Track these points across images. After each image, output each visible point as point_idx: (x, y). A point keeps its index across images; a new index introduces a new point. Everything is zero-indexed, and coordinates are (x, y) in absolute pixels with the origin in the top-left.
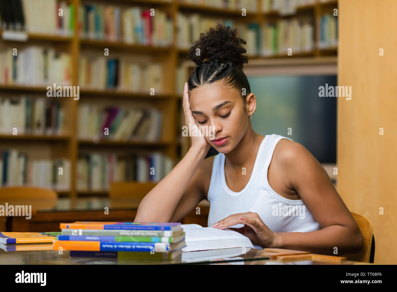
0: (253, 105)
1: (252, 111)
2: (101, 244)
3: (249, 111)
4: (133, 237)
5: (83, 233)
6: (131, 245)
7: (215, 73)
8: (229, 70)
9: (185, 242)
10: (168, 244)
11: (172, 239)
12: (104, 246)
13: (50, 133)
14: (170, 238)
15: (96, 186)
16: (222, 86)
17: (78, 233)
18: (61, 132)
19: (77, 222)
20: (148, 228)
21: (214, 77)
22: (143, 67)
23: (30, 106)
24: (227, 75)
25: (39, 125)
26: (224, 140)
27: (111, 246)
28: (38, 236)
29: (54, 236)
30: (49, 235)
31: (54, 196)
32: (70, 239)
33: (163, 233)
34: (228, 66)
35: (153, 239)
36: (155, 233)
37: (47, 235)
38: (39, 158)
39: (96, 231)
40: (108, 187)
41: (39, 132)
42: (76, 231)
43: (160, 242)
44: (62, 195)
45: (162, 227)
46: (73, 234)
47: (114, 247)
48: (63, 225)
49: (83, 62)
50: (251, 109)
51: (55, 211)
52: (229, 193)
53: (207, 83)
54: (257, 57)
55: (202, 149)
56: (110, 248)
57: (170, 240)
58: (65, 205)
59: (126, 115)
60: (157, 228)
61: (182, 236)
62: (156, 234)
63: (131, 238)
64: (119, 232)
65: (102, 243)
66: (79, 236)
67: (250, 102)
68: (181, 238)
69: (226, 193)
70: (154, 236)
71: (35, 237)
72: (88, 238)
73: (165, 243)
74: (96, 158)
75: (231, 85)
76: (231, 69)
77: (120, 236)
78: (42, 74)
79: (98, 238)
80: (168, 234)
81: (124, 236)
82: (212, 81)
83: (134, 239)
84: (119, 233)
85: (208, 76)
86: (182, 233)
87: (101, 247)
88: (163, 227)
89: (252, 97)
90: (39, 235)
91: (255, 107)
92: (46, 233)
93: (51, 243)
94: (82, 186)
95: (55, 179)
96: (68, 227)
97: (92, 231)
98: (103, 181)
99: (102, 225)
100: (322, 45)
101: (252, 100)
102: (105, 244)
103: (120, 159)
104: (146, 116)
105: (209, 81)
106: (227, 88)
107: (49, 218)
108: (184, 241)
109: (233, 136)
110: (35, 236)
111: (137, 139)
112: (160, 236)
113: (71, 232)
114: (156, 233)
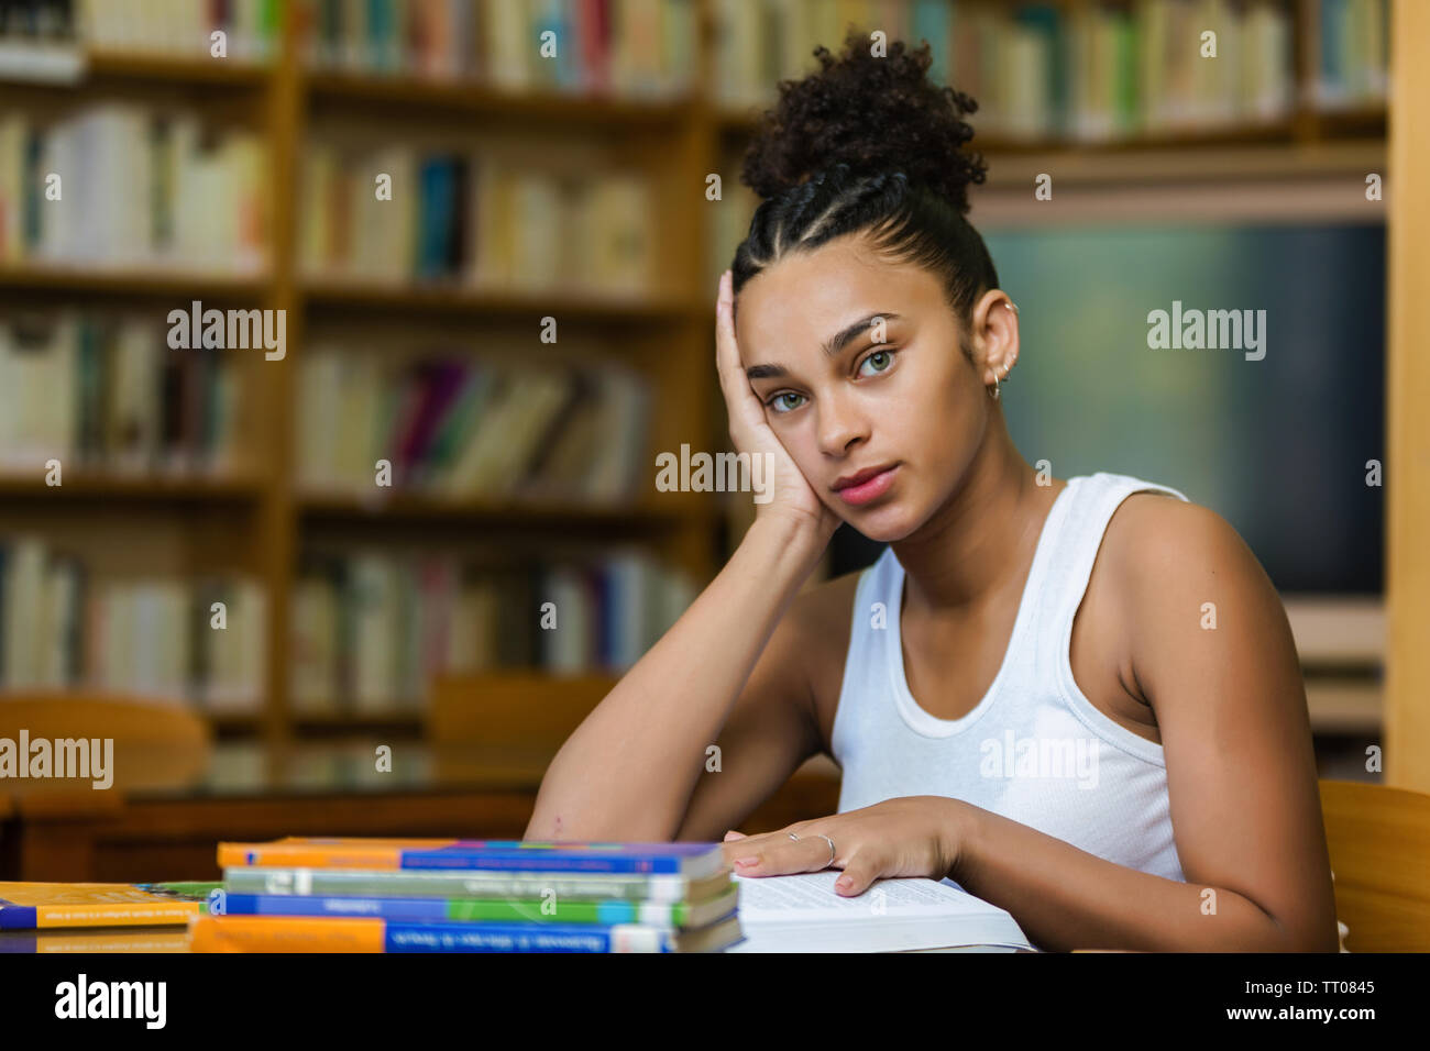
0: (1006, 338)
1: (1001, 362)
2: (390, 931)
3: (987, 365)
4: (521, 902)
5: (315, 883)
6: (515, 934)
7: (831, 210)
8: (893, 199)
9: (739, 926)
10: (669, 931)
11: (686, 910)
12: (401, 939)
13: (178, 467)
14: (675, 905)
15: (374, 690)
16: (860, 258)
17: (293, 884)
18: (225, 463)
19: (291, 839)
20: (586, 866)
21: (829, 223)
22: (571, 190)
23: (97, 356)
24: (882, 216)
25: (131, 435)
26: (881, 480)
27: (429, 940)
28: (128, 899)
29: (194, 899)
30: (173, 893)
31: (194, 731)
32: (262, 907)
33: (646, 884)
34: (888, 183)
35: (605, 912)
36: (613, 884)
37: (166, 892)
38: (136, 573)
39: (367, 874)
40: (421, 695)
41: (132, 465)
42: (283, 876)
43: (634, 921)
44: (230, 731)
45: (640, 861)
46: (273, 890)
47: (442, 946)
48: (229, 853)
49: (319, 171)
50: (993, 358)
51: (200, 797)
52: (915, 724)
53: (798, 248)
54: (1053, 145)
55: (797, 525)
56: (426, 946)
57: (675, 913)
58: (242, 770)
59: (500, 392)
60: (619, 866)
61: (726, 898)
62: (617, 891)
63: (511, 905)
64: (463, 880)
65: (393, 925)
66: (298, 897)
67: (988, 328)
68: (719, 907)
69: (907, 725)
70: (608, 898)
71: (116, 901)
72: (333, 905)
73: (655, 925)
74: (374, 574)
75: (900, 251)
76: (899, 192)
77: (465, 895)
78: (143, 222)
79: (374, 906)
80: (666, 888)
81: (485, 897)
82: (818, 241)
83: (523, 911)
84: (461, 884)
85: (804, 223)
86: (728, 889)
87: (389, 941)
88: (649, 862)
89: (998, 303)
90: (133, 894)
91: (1014, 348)
92: (159, 885)
93: (181, 928)
94: (313, 692)
95: (199, 662)
96: (250, 859)
97: (354, 874)
98: (400, 669)
99: (391, 850)
100: (1327, 95)
101: (996, 318)
102: (403, 930)
103: (473, 577)
104: (582, 396)
105: (807, 240)
106: (881, 263)
107: (176, 824)
108: (736, 917)
109: (918, 461)
110: (117, 898)
111: (547, 495)
112: (636, 898)
113: (262, 882)
114: (620, 885)
